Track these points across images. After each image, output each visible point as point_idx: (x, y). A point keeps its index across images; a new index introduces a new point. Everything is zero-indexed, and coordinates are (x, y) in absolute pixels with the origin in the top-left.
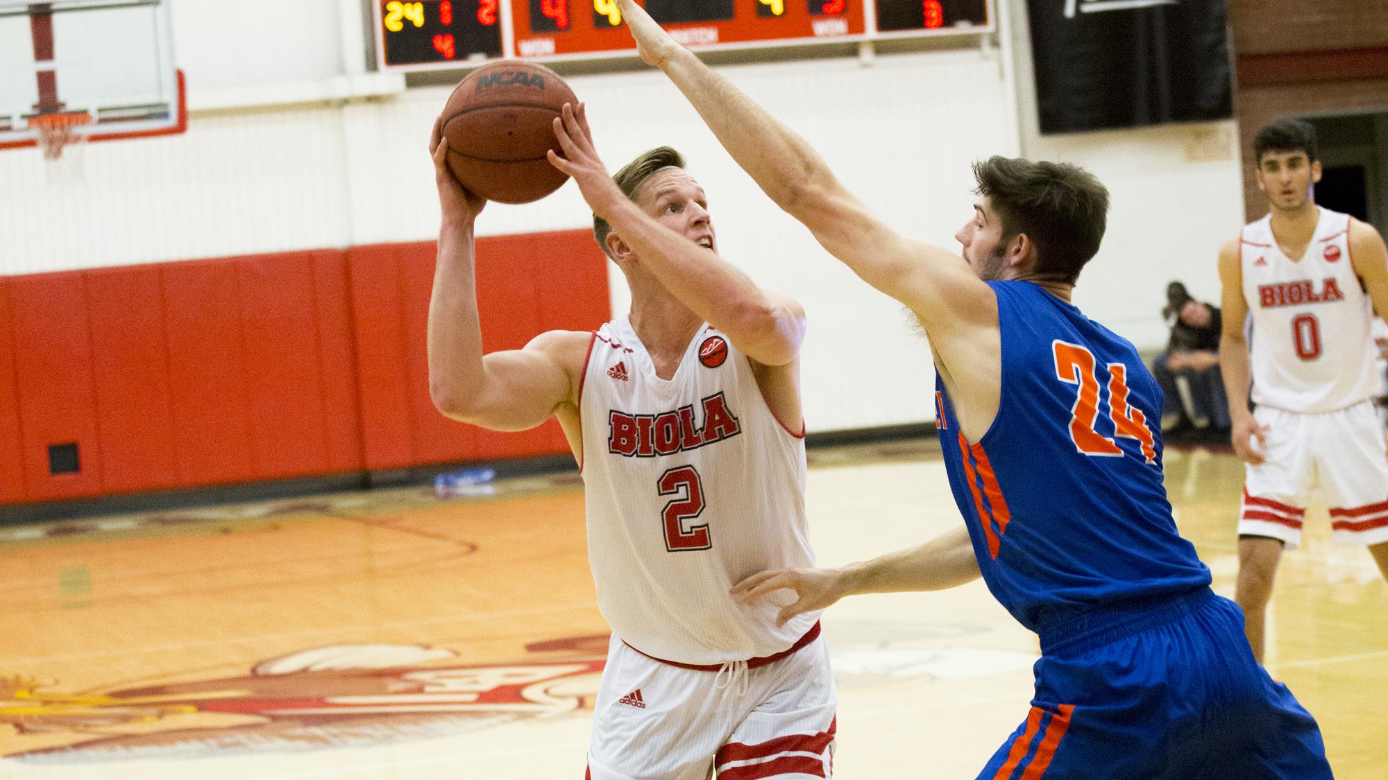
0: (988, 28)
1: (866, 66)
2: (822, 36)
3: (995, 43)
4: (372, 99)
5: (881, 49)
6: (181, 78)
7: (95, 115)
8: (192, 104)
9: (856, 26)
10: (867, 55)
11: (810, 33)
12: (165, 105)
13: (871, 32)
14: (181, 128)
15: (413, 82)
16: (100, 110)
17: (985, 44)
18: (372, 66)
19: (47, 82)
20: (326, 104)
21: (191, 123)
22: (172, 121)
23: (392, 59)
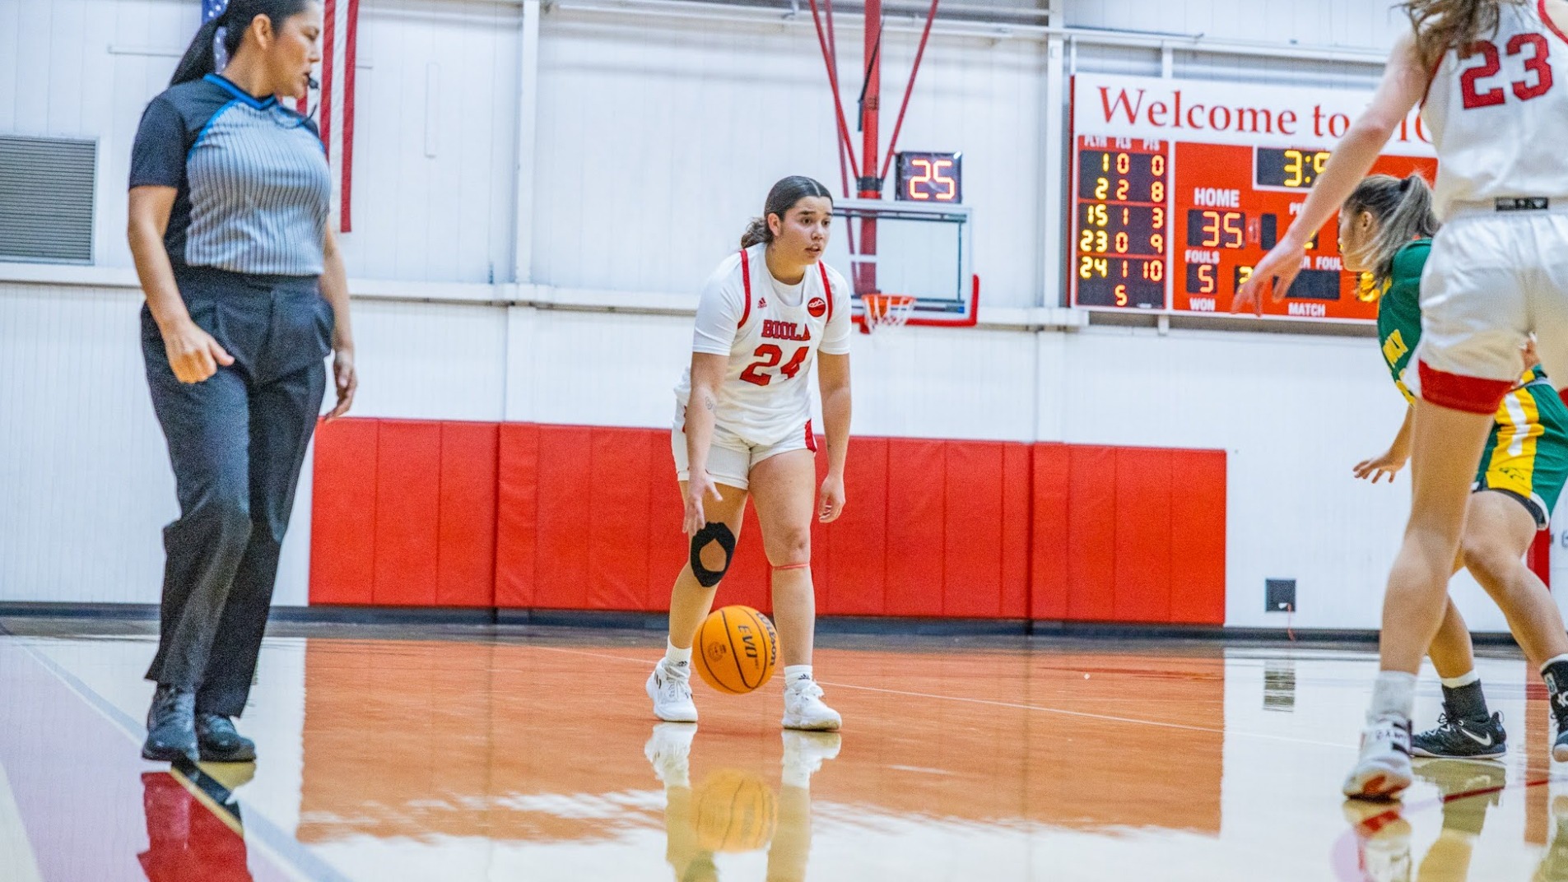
4: (1063, 329)
14: (971, 324)
15: (1094, 320)
18: (1066, 303)
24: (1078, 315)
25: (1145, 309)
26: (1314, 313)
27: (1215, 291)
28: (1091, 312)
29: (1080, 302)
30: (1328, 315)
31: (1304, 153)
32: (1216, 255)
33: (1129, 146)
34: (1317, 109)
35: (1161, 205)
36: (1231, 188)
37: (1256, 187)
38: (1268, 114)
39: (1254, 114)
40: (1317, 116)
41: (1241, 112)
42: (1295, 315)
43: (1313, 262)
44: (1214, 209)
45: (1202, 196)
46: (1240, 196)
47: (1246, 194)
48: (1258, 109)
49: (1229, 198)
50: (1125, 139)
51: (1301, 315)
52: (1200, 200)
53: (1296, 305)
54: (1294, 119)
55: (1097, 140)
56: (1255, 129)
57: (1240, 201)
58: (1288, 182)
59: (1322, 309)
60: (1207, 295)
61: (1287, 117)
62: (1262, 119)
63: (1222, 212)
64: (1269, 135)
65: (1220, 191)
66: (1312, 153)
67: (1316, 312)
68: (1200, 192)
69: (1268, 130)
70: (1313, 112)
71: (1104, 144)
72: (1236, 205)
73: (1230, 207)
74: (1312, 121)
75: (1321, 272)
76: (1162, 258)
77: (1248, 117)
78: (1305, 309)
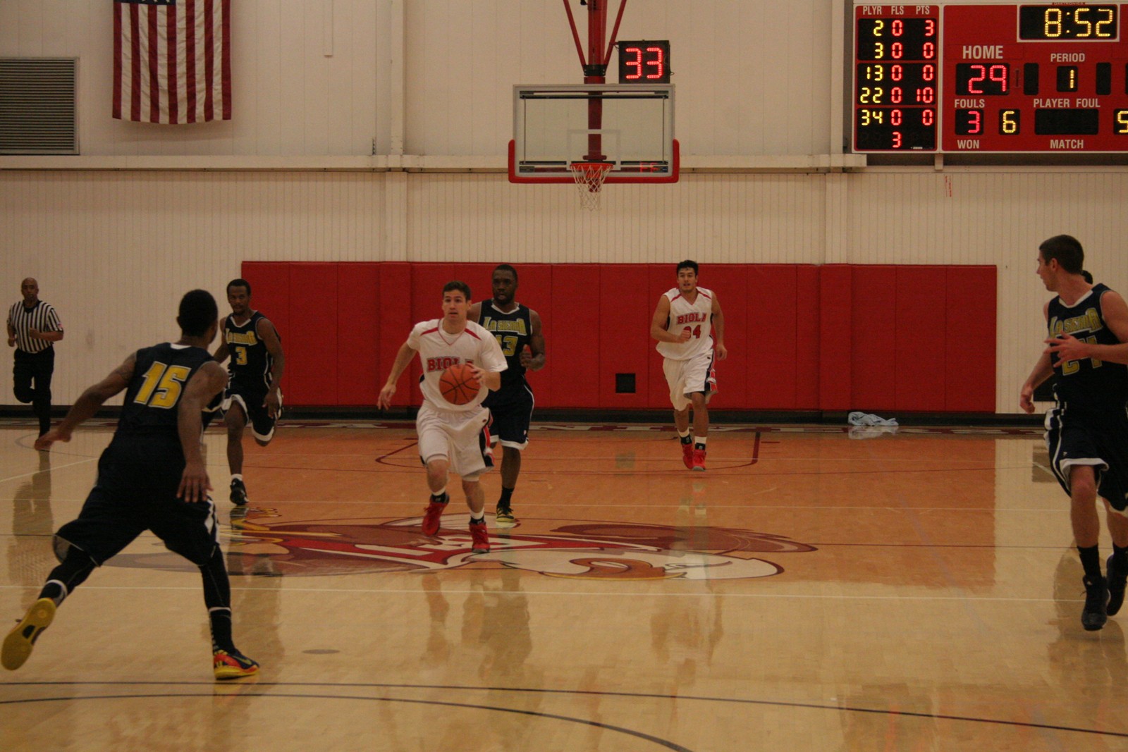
4: (845, 170)
6: (676, 145)
7: (618, 167)
8: (683, 164)
12: (666, 163)
14: (674, 179)
15: (872, 161)
16: (623, 163)
18: (846, 149)
19: (595, 141)
20: (817, 171)
21: (681, 177)
22: (669, 174)
23: (859, 147)
24: (857, 159)
25: (917, 151)
26: (1073, 147)
27: (981, 132)
28: (868, 154)
29: (858, 147)
30: (1087, 147)
31: (1064, 8)
32: (982, 101)
33: (902, 13)
35: (933, 61)
36: (995, 44)
37: (1019, 40)
42: (1055, 149)
43: (1073, 102)
44: (981, 62)
45: (970, 52)
46: (1004, 49)
47: (1010, 47)
49: (993, 52)
50: (899, 7)
51: (1062, 149)
52: (967, 55)
53: (1057, 141)
55: (874, 10)
57: (1004, 55)
59: (1081, 143)
60: (973, 136)
63: (987, 64)
65: (985, 47)
66: (1073, 8)
67: (1077, 145)
68: (967, 49)
71: (880, 11)
72: (1000, 58)
73: (995, 59)
75: (1081, 110)
76: (933, 106)
78: (1065, 143)
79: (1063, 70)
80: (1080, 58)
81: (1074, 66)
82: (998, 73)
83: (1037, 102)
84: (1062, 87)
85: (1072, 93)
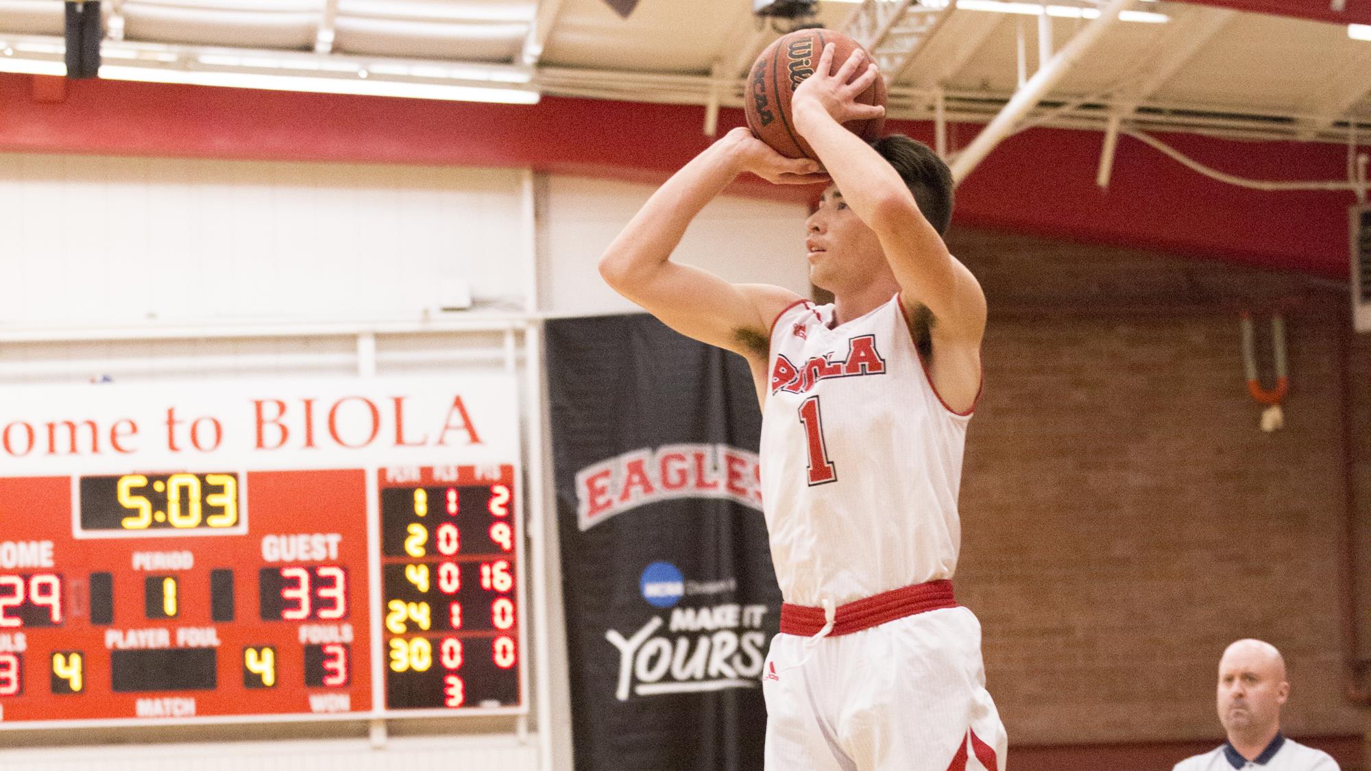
0: (523, 709)
1: (378, 748)
2: (319, 712)
3: (533, 727)
5: (394, 729)
9: (361, 701)
10: (378, 735)
11: (306, 708)
13: (379, 710)
17: (522, 726)
26: (176, 712)
30: (200, 711)
31: (152, 478)
34: (171, 412)
36: (38, 539)
37: (79, 533)
38: (93, 426)
39: (72, 427)
40: (171, 422)
41: (51, 427)
42: (148, 718)
43: (173, 637)
46: (55, 550)
47: (63, 544)
48: (76, 420)
49: (38, 553)
51: (158, 716)
53: (150, 703)
54: (134, 429)
56: (73, 449)
57: (55, 558)
58: (128, 522)
59: (189, 705)
61: (124, 428)
62: (84, 435)
63: (26, 575)
64: (96, 457)
65: (22, 547)
66: (165, 478)
67: (183, 710)
69: (95, 449)
70: (165, 417)
72: (49, 564)
73: (40, 567)
74: (164, 430)
75: (186, 651)
77: (62, 434)
78: (163, 707)
79: (153, 583)
80: (183, 561)
81: (177, 576)
82: (45, 589)
83: (114, 638)
84: (153, 613)
85: (172, 624)
